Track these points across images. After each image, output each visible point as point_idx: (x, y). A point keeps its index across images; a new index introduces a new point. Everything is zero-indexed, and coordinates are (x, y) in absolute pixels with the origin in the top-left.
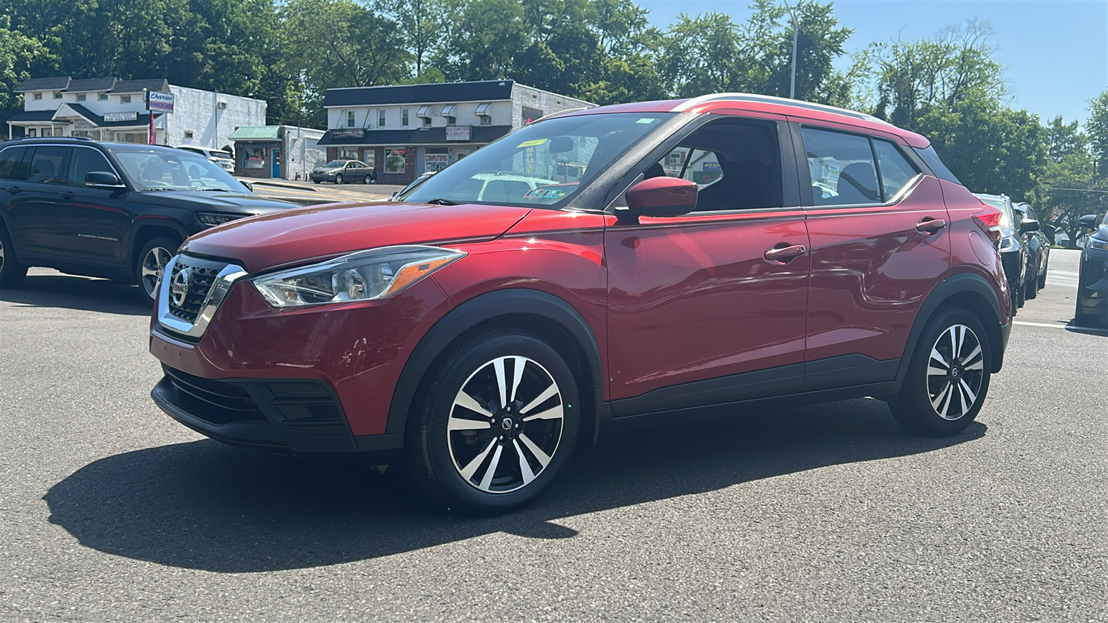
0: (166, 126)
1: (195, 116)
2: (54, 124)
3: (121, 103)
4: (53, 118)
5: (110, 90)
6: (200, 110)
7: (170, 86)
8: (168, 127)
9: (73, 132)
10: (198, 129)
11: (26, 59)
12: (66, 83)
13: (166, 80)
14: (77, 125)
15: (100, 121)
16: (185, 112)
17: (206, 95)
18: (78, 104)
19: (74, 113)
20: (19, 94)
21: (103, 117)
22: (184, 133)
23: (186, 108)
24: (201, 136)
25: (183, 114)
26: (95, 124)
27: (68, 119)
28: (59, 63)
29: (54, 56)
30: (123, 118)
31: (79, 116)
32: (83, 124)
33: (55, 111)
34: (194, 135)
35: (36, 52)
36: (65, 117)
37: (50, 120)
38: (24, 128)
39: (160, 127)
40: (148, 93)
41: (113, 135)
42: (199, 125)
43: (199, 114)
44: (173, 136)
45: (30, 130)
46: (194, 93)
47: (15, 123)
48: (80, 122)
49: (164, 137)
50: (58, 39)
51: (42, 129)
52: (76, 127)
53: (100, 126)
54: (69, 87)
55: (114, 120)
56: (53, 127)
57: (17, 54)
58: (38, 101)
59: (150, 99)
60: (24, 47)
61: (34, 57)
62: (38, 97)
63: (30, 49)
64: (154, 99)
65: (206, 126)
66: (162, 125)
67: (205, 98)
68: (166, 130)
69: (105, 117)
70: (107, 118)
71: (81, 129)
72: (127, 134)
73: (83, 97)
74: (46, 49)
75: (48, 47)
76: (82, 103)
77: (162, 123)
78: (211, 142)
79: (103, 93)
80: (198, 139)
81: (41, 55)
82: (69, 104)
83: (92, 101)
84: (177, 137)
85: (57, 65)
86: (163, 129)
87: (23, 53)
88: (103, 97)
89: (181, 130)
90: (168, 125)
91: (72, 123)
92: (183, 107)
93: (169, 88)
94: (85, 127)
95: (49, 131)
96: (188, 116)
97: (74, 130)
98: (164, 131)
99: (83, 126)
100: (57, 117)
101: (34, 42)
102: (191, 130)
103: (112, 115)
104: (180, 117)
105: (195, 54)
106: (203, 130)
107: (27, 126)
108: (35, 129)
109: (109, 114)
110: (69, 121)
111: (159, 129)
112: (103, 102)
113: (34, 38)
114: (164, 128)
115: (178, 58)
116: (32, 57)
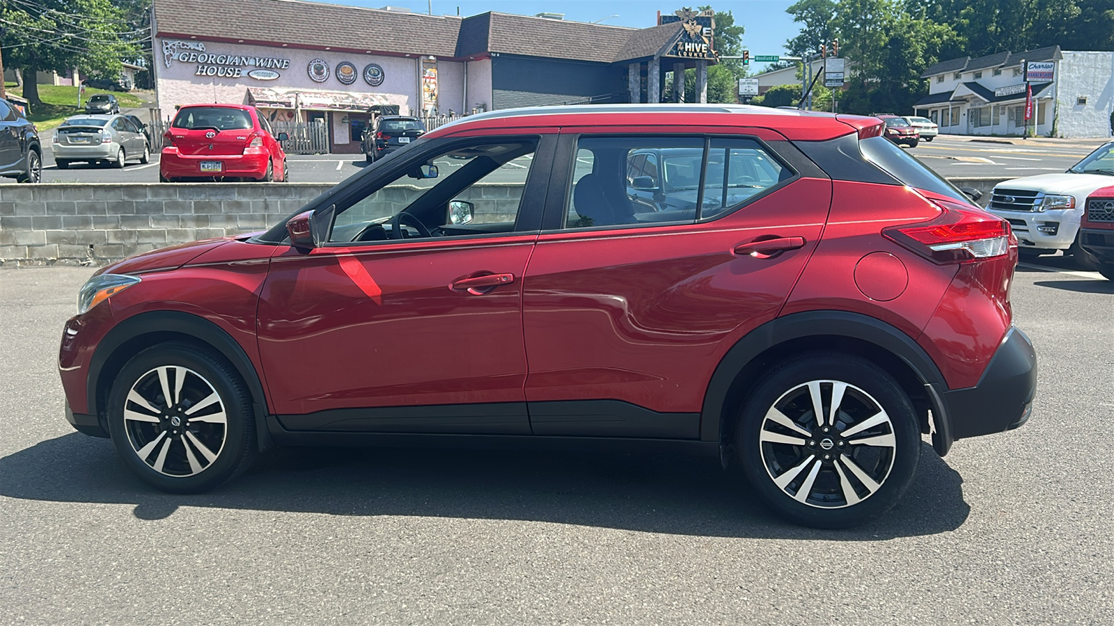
0: (1057, 95)
1: (1091, 81)
2: (952, 105)
3: (1014, 76)
4: (951, 99)
5: (1003, 64)
6: (1096, 73)
7: (1062, 52)
8: (1058, 95)
9: (968, 110)
10: (1092, 93)
11: (936, 44)
12: (965, 63)
13: (1058, 46)
14: (972, 102)
15: (990, 96)
16: (1078, 78)
17: (1105, 55)
18: (975, 83)
19: (968, 92)
20: (926, 79)
21: (995, 93)
22: (1076, 100)
23: (1080, 73)
24: (1096, 101)
25: (1076, 80)
26: (987, 101)
27: (964, 97)
28: (965, 44)
29: (961, 38)
30: (1013, 91)
31: (973, 94)
32: (978, 101)
33: (953, 92)
34: (1087, 101)
35: (945, 37)
36: (962, 97)
37: (948, 101)
38: (928, 111)
39: (1050, 97)
40: (1026, 64)
41: (1004, 109)
42: (1094, 89)
43: (1095, 77)
44: (1064, 105)
45: (933, 112)
46: (1090, 56)
47: (920, 107)
48: (975, 100)
49: (1053, 106)
50: (966, 21)
51: (943, 110)
52: (971, 105)
53: (991, 102)
54: (967, 67)
55: (1005, 94)
56: (950, 107)
57: (927, 42)
58: (941, 84)
59: (1028, 70)
60: (934, 34)
61: (943, 43)
62: (941, 79)
63: (940, 35)
64: (1032, 70)
65: (1102, 90)
66: (1052, 94)
67: (1103, 60)
68: (1056, 98)
69: (996, 93)
70: (998, 93)
71: (977, 107)
72: (1017, 107)
73: (978, 76)
74: (955, 33)
75: (956, 31)
76: (978, 81)
77: (1052, 91)
78: (1108, 106)
79: (996, 69)
80: (1091, 105)
81: (949, 39)
82: (965, 84)
83: (988, 78)
84: (1067, 104)
85: (963, 47)
86: (1052, 98)
87: (933, 40)
88: (997, 73)
89: (1073, 97)
90: (1059, 93)
91: (968, 102)
92: (1077, 72)
93: (1061, 54)
94: (980, 104)
95: (947, 111)
96: (1082, 82)
97: (969, 108)
98: (1053, 101)
99: (978, 103)
100: (954, 97)
101: (945, 27)
102: (1084, 96)
103: (1002, 89)
104: (1072, 83)
105: (1108, 11)
106: (1099, 94)
107: (930, 108)
108: (937, 111)
109: (1000, 89)
110: (965, 100)
111: (1048, 98)
112: (997, 77)
113: (945, 24)
114: (1054, 97)
115: (1087, 19)
116: (941, 42)
